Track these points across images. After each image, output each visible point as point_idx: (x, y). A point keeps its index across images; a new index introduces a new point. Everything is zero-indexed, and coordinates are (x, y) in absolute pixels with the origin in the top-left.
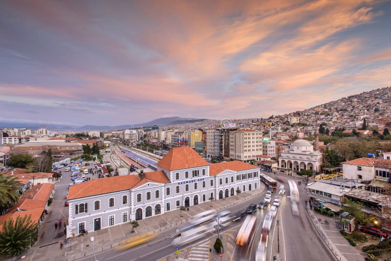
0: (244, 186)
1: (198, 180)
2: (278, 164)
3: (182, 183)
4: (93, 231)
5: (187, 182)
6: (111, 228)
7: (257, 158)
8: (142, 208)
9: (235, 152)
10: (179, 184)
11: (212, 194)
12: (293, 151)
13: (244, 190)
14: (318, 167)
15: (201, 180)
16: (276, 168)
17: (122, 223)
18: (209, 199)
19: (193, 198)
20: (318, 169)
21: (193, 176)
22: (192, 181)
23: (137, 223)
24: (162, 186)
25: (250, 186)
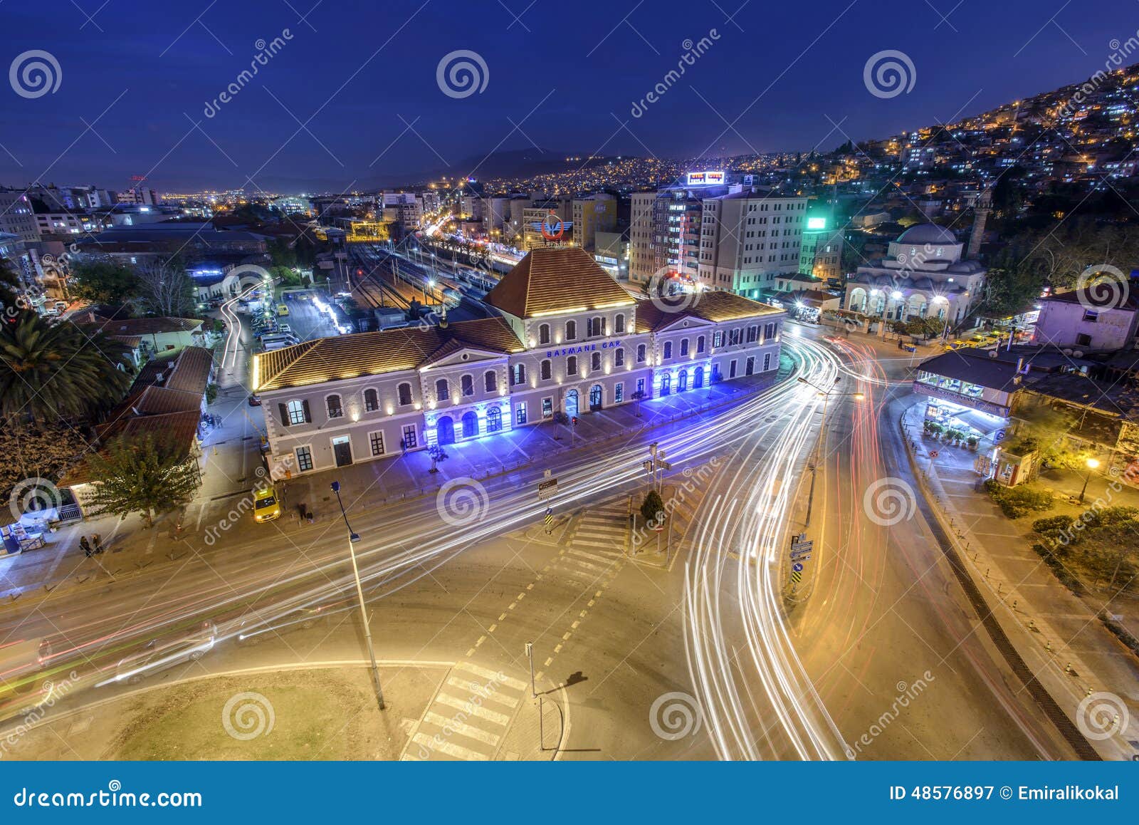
0: (734, 363)
1: (604, 345)
2: (842, 301)
3: (557, 353)
4: (335, 466)
5: (571, 351)
6: (377, 461)
7: (781, 284)
8: (453, 417)
9: (716, 265)
10: (549, 354)
11: (641, 384)
12: (896, 259)
13: (732, 375)
14: (962, 313)
15: (611, 344)
16: (833, 312)
18: (633, 396)
19: (589, 393)
20: (961, 316)
21: (589, 335)
22: (587, 348)
23: (442, 450)
24: (505, 362)
25: (750, 363)
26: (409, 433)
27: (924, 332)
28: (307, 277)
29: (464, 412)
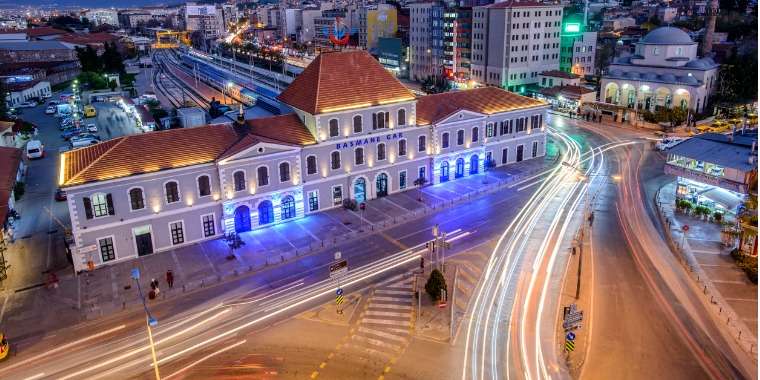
0: (505, 151)
1: (388, 137)
2: (598, 95)
3: (345, 145)
4: (136, 256)
5: (359, 142)
6: (177, 250)
7: (544, 80)
8: (250, 206)
9: (486, 65)
10: (338, 146)
11: (422, 171)
12: (643, 58)
13: (504, 161)
14: (701, 103)
15: (395, 136)
16: (591, 104)
17: (204, 238)
18: (416, 183)
19: (375, 180)
20: (701, 106)
21: (375, 128)
22: (372, 140)
23: (239, 238)
24: (297, 153)
25: (520, 150)
26: (208, 222)
27: (671, 120)
28: (114, 81)
29: (260, 201)
